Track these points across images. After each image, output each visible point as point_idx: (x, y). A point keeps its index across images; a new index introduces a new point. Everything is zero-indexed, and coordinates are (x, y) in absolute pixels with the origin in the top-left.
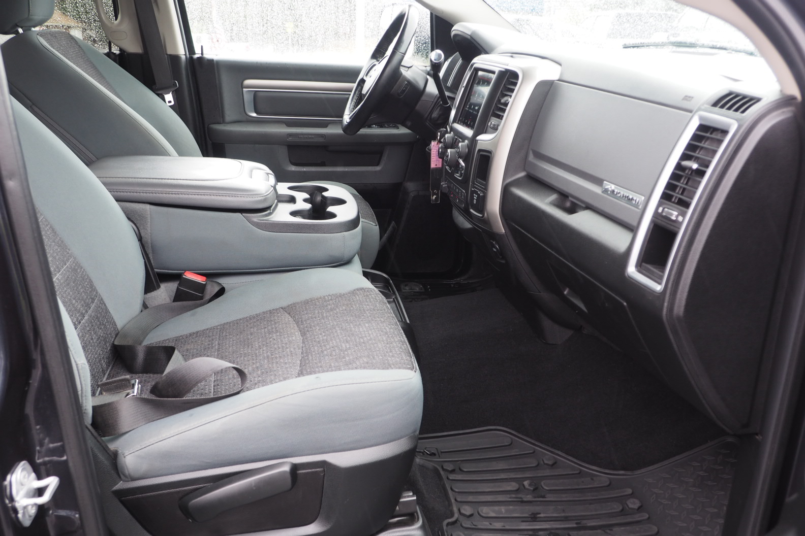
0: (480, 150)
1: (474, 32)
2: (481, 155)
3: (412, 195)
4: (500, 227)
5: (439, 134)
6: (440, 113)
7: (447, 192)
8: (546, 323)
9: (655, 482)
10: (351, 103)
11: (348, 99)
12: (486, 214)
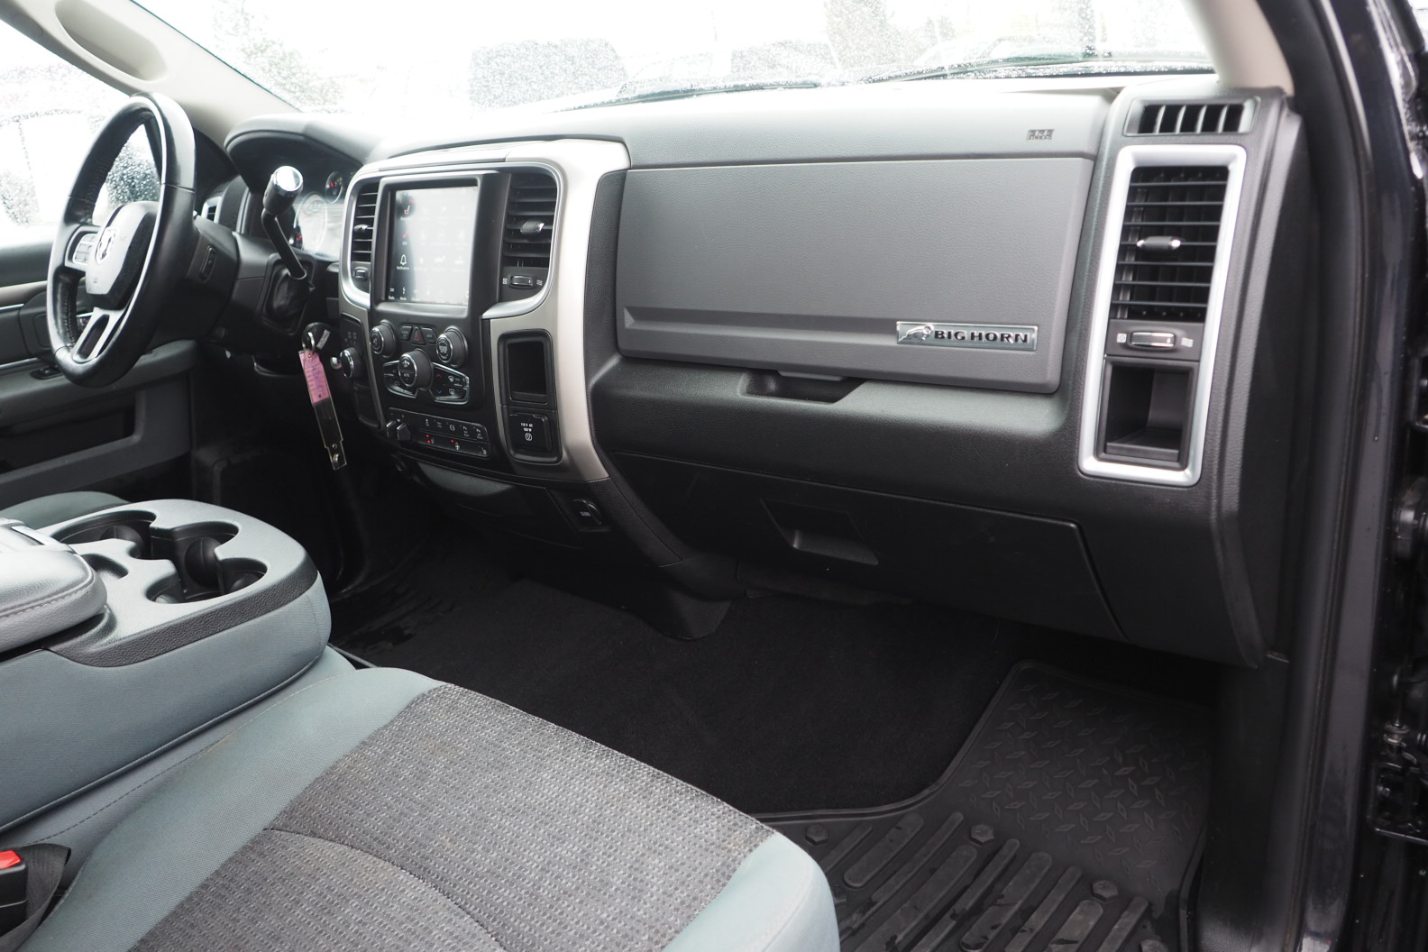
0: (504, 338)
1: (308, 127)
2: (511, 346)
3: (217, 469)
4: (598, 470)
5: (310, 334)
6: (292, 294)
7: (409, 438)
8: (686, 606)
9: (976, 781)
10: (56, 323)
11: (43, 316)
12: (564, 454)
